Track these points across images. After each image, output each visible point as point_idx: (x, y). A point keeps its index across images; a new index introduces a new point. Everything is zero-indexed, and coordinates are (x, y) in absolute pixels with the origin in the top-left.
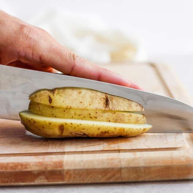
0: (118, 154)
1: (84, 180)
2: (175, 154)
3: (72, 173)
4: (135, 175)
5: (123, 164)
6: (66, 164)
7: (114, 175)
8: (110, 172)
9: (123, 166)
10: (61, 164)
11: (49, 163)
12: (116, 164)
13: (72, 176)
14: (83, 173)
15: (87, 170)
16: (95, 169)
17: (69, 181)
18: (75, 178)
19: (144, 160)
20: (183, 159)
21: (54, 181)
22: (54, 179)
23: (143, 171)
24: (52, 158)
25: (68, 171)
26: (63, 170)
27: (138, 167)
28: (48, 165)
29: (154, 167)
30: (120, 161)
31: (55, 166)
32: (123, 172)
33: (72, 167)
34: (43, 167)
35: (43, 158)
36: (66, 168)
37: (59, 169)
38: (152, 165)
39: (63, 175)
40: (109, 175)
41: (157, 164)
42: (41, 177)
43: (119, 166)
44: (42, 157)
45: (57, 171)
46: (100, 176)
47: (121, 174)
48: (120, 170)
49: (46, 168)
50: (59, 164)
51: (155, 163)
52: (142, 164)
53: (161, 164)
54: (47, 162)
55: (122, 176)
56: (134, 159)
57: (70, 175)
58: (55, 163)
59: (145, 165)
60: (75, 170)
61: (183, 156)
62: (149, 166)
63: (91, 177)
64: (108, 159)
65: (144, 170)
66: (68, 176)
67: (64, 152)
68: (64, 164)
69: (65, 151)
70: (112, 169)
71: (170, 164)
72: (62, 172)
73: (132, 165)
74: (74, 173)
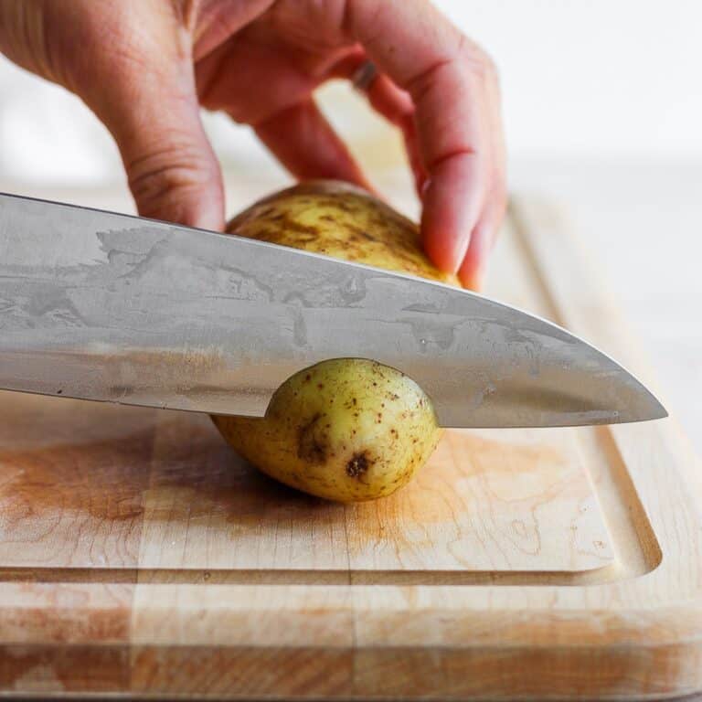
0: (344, 588)
1: (207, 690)
2: (568, 599)
3: (160, 659)
4: (405, 679)
5: (363, 635)
6: (141, 621)
7: (323, 677)
8: (308, 661)
9: (361, 643)
10: (118, 622)
11: (73, 616)
12: (333, 632)
13: (161, 671)
14: (205, 661)
15: (220, 652)
16: (250, 649)
17: (147, 688)
18: (170, 679)
19: (443, 621)
20: (598, 625)
21: (88, 688)
22: (87, 678)
23: (437, 663)
24: (86, 595)
25: (147, 652)
26: (128, 648)
27: (421, 649)
28: (69, 622)
29: (481, 650)
30: (351, 623)
31: (95, 629)
32: (358, 665)
33: (164, 639)
34: (50, 630)
35: (53, 595)
36: (139, 638)
37: (111, 641)
38: (476, 643)
39: (128, 666)
40: (304, 674)
41: (495, 641)
42: (41, 670)
43: (347, 642)
44: (47, 587)
45: (104, 649)
46: (270, 678)
47: (352, 673)
48: (348, 656)
49: (58, 637)
50: (112, 622)
51: (486, 635)
52: (436, 638)
53: (511, 641)
54: (65, 611)
55: (357, 679)
56: (405, 616)
57: (155, 669)
58: (97, 617)
59: (450, 643)
60: (173, 649)
61: (598, 613)
62: (464, 645)
63: (236, 679)
64: (303, 612)
65: (444, 661)
66: (145, 670)
67: (137, 571)
68: (134, 621)
69: (140, 566)
70: (319, 652)
71: (543, 643)
72: (124, 654)
73: (397, 639)
74: (171, 662)
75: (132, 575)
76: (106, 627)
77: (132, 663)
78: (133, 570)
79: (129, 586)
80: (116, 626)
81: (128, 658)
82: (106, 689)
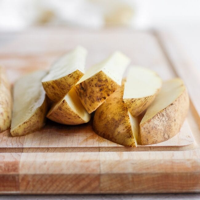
0: (97, 153)
1: (47, 190)
2: (177, 156)
3: (30, 179)
4: (119, 185)
5: (103, 169)
6: (23, 166)
7: (89, 184)
8: (84, 179)
9: (103, 172)
10: (15, 166)
12: (93, 169)
13: (31, 183)
14: (46, 179)
15: (51, 176)
16: (62, 175)
17: (26, 190)
18: (34, 186)
19: (133, 164)
20: (188, 165)
21: (4, 190)
22: (4, 186)
23: (131, 179)
24: (4, 157)
25: (26, 176)
26: (18, 175)
27: (124, 174)
29: (147, 174)
30: (99, 165)
31: (7, 169)
32: (102, 180)
33: (31, 172)
36: (22, 172)
37: (12, 173)
38: (144, 171)
39: (18, 182)
40: (82, 184)
41: (151, 171)
43: (98, 172)
45: (10, 175)
46: (70, 185)
47: (100, 183)
48: (98, 177)
50: (13, 166)
51: (148, 168)
52: (130, 170)
53: (157, 171)
55: (102, 185)
56: (118, 162)
57: (28, 183)
58: (7, 164)
59: (135, 172)
60: (34, 175)
61: (188, 160)
62: (140, 172)
63: (58, 186)
64: (81, 161)
65: (133, 178)
66: (25, 183)
67: (23, 148)
68: (20, 166)
70: (88, 176)
71: (169, 171)
72: (17, 177)
73: (116, 171)
74: (34, 180)
75: (21, 150)
76: (11, 168)
77: (20, 181)
78: (21, 148)
79: (20, 154)
80: (14, 167)
81: (18, 179)
82: (10, 191)
